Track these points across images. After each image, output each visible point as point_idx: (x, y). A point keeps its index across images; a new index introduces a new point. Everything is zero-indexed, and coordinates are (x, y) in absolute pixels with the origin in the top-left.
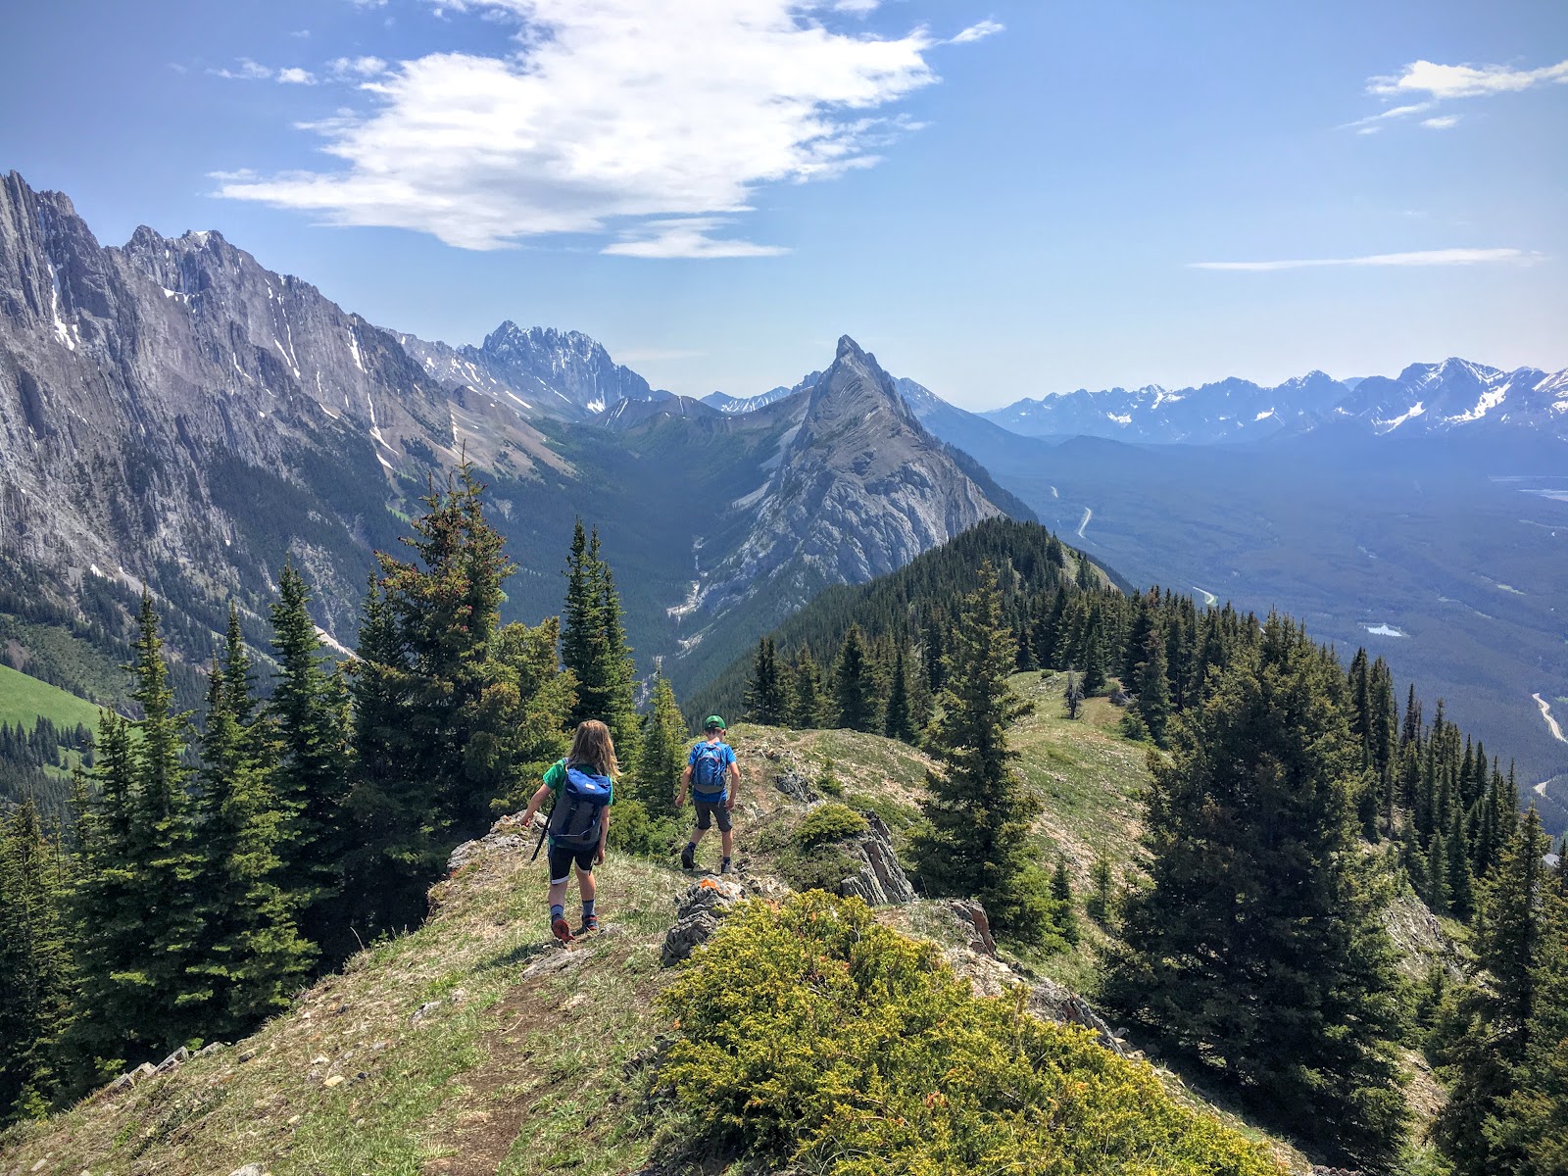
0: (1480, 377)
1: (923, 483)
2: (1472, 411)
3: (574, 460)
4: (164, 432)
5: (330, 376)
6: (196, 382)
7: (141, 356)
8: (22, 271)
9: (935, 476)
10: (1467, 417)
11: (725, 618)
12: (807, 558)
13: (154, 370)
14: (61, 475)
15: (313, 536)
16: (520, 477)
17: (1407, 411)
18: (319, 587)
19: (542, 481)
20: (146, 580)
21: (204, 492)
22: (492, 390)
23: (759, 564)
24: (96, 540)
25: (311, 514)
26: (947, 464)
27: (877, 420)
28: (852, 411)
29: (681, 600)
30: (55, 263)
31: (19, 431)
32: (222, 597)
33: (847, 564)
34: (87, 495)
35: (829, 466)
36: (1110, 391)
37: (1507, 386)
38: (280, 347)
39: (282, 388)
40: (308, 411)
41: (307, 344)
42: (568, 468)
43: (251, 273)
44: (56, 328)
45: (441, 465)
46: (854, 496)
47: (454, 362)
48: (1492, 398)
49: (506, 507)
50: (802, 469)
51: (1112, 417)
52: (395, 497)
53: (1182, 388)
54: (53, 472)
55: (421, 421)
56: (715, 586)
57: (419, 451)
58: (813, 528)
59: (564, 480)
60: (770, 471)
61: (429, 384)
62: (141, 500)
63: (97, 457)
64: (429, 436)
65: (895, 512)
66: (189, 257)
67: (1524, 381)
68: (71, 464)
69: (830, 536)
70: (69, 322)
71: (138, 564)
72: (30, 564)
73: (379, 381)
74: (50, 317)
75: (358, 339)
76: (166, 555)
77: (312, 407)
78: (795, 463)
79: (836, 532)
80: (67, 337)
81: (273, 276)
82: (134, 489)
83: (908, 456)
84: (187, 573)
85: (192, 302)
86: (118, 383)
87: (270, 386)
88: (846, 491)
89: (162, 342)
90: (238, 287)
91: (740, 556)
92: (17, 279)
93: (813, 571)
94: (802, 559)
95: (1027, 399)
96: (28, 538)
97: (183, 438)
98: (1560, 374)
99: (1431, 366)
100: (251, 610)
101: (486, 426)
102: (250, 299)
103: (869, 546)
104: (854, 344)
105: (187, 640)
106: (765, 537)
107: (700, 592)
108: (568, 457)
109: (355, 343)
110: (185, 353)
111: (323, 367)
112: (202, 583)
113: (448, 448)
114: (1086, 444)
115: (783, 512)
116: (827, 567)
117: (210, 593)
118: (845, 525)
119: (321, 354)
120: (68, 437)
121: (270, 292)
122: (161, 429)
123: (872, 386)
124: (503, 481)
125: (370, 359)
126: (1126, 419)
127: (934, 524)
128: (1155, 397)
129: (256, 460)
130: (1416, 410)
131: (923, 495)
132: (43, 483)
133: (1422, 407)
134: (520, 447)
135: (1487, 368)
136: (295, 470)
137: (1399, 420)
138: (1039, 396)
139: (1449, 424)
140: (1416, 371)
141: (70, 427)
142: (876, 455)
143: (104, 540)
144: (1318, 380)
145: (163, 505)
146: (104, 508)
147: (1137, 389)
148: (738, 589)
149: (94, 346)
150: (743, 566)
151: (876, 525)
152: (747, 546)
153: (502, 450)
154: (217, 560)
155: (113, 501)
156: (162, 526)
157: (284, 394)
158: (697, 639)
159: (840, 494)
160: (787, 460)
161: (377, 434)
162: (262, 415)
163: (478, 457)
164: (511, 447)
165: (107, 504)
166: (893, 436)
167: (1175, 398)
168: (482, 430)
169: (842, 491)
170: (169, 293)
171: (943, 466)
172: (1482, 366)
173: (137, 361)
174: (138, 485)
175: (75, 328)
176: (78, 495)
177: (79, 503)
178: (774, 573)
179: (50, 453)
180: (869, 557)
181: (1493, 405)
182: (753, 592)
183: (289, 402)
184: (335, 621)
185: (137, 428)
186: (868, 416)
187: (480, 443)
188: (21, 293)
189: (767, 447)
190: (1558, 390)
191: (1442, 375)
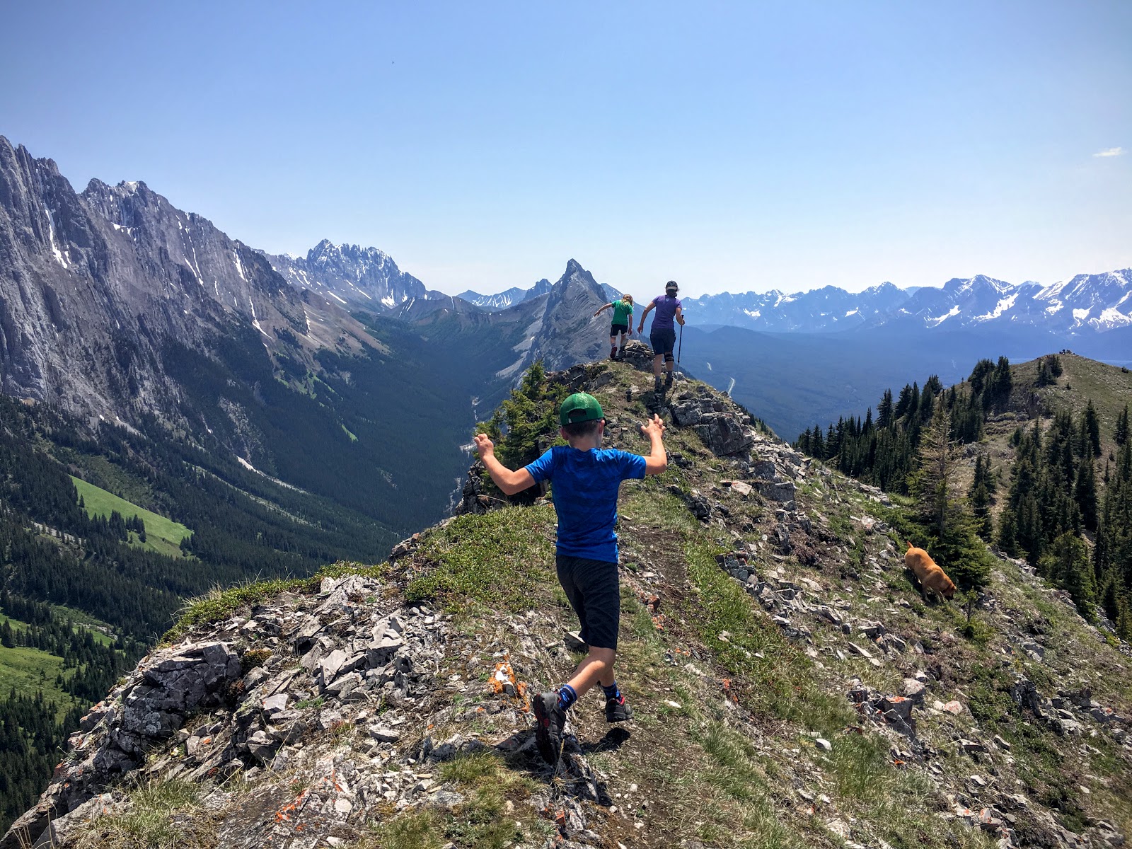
0: (997, 289)
2: (992, 313)
3: (387, 343)
4: (131, 325)
5: (223, 284)
6: (145, 290)
7: (110, 273)
8: (31, 215)
10: (989, 316)
13: (117, 282)
14: (75, 355)
15: (232, 396)
16: (354, 355)
17: (948, 312)
18: (239, 431)
19: (369, 359)
20: (134, 425)
21: (160, 366)
24: (101, 399)
25: (229, 381)
28: (582, 314)
29: (468, 439)
30: (50, 209)
31: (48, 326)
32: (183, 438)
34: (92, 369)
35: (570, 352)
36: (745, 293)
37: (1016, 295)
38: (189, 263)
39: (196, 293)
40: (214, 310)
41: (207, 262)
42: (384, 349)
43: (167, 211)
44: (54, 254)
45: (301, 346)
48: (1006, 304)
49: (347, 378)
51: (746, 312)
52: (277, 369)
53: (796, 292)
54: (70, 353)
55: (285, 315)
57: (286, 337)
59: (384, 357)
60: (521, 352)
61: (290, 290)
62: (127, 373)
63: (96, 343)
64: (292, 326)
66: (127, 201)
67: (1028, 291)
68: (80, 348)
70: (63, 250)
71: (129, 414)
72: (67, 415)
73: (256, 287)
74: (50, 246)
75: (241, 258)
76: (146, 409)
77: (216, 306)
80: (62, 260)
81: (182, 213)
82: (122, 365)
84: (161, 421)
85: (133, 233)
86: (100, 292)
87: (188, 293)
89: (120, 262)
90: (159, 221)
92: (28, 220)
96: (64, 397)
97: (143, 330)
98: (1051, 287)
99: (966, 280)
100: (201, 445)
101: (329, 319)
102: (167, 229)
105: (168, 465)
108: (384, 341)
109: (239, 261)
110: (135, 271)
111: (219, 278)
112: (170, 428)
113: (305, 335)
117: (175, 434)
119: (217, 269)
120: (77, 330)
121: (180, 224)
122: (129, 323)
123: (594, 298)
124: (343, 357)
125: (249, 272)
126: (756, 314)
128: (777, 298)
129: (190, 345)
130: (955, 311)
132: (65, 361)
133: (959, 309)
134: (352, 334)
135: (1003, 282)
136: (213, 351)
137: (943, 318)
139: (976, 322)
140: (954, 284)
141: (77, 323)
143: (106, 399)
144: (888, 289)
145: (141, 376)
146: (103, 377)
147: (764, 293)
149: (80, 266)
153: (341, 336)
154: (176, 412)
155: (109, 372)
156: (141, 390)
157: (197, 298)
161: (257, 325)
162: (186, 312)
163: (326, 341)
164: (347, 334)
165: (105, 375)
167: (791, 300)
168: (325, 322)
170: (117, 227)
172: (999, 281)
173: (108, 276)
174: (124, 363)
175: (66, 253)
176: (86, 370)
177: (87, 374)
179: (67, 341)
181: (1006, 308)
183: (201, 302)
184: (250, 453)
185: (115, 323)
187: (326, 331)
188: (31, 230)
189: (519, 335)
190: (1050, 299)
191: (972, 287)
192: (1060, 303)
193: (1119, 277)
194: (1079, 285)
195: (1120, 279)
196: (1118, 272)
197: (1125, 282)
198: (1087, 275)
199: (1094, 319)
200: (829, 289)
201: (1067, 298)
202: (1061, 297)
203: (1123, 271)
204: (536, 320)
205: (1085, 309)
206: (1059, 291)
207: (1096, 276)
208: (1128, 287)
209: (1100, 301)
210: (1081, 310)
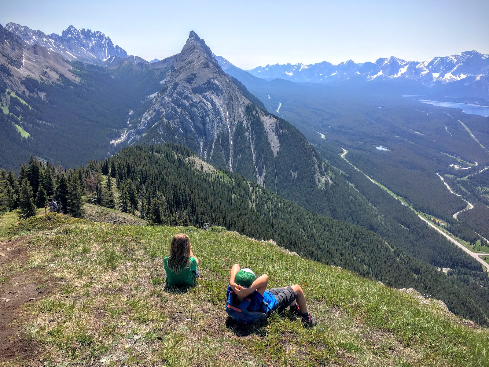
0: (400, 63)
1: (216, 88)
2: (397, 74)
9: (223, 86)
10: (395, 76)
12: (166, 120)
16: (52, 82)
17: (378, 74)
19: (63, 84)
22: (60, 51)
23: (148, 122)
26: (228, 81)
29: (118, 136)
33: (183, 124)
35: (178, 80)
36: (286, 64)
37: (408, 66)
42: (76, 80)
45: (13, 75)
46: (187, 93)
47: (44, 39)
48: (403, 70)
49: (43, 95)
51: (286, 73)
64: (9, 63)
65: (205, 101)
67: (413, 65)
69: (176, 111)
79: (179, 110)
83: (211, 76)
88: (183, 90)
93: (167, 127)
94: (163, 121)
95: (260, 67)
98: (423, 63)
99: (386, 59)
101: (39, 60)
103: (192, 116)
104: (196, 35)
106: (151, 110)
107: (126, 133)
113: (18, 68)
116: (173, 124)
118: (184, 107)
124: (43, 83)
126: (291, 73)
127: (222, 106)
128: (300, 67)
130: (380, 73)
131: (217, 94)
133: (382, 72)
134: (54, 70)
135: (402, 60)
137: (375, 76)
138: (264, 66)
139: (390, 78)
140: (381, 60)
142: (197, 75)
148: (139, 132)
150: (141, 123)
151: (196, 106)
153: (45, 71)
159: (180, 92)
163: (33, 73)
164: (49, 69)
166: (205, 67)
167: (307, 68)
168: (37, 62)
169: (181, 90)
171: (226, 81)
180: (193, 120)
181: (403, 73)
182: (144, 135)
190: (423, 68)
191: (389, 62)
192: (427, 70)
193: (453, 58)
194: (436, 62)
195: (453, 59)
196: (453, 56)
197: (456, 61)
198: (439, 57)
199: (442, 78)
201: (430, 67)
202: (428, 67)
203: (455, 56)
205: (438, 73)
206: (427, 64)
207: (444, 58)
208: (457, 63)
209: (444, 69)
210: (436, 73)
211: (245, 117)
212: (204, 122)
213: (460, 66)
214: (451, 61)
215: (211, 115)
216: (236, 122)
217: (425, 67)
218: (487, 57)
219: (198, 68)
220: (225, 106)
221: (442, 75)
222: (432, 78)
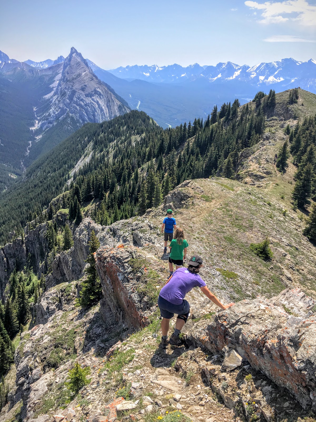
0: (235, 67)
1: (100, 95)
2: (232, 77)
9: (103, 92)
10: (231, 78)
11: (48, 131)
12: (71, 114)
17: (217, 76)
23: (56, 115)
26: (106, 89)
27: (86, 75)
28: (78, 71)
29: (33, 125)
33: (81, 117)
35: (74, 88)
36: (144, 66)
37: (241, 70)
46: (82, 97)
48: (237, 73)
50: (66, 88)
51: (144, 73)
53: (163, 66)
56: (43, 122)
58: (71, 106)
60: (53, 87)
65: (93, 102)
67: (245, 68)
69: (76, 108)
78: (63, 86)
79: (78, 107)
83: (96, 86)
88: (80, 96)
91: (50, 113)
93: (72, 118)
94: (69, 115)
95: (121, 67)
98: (253, 67)
99: (224, 63)
103: (87, 111)
104: (75, 50)
106: (57, 108)
107: (38, 123)
114: (138, 82)
115: (62, 101)
116: (76, 117)
118: (80, 105)
123: (83, 65)
126: (148, 74)
127: (104, 106)
128: (156, 68)
130: (220, 76)
131: (100, 98)
135: (237, 65)
137: (215, 78)
138: (124, 66)
139: (227, 80)
140: (220, 65)
142: (87, 86)
144: (197, 66)
147: (151, 66)
148: (50, 122)
150: (51, 116)
151: (88, 106)
152: (51, 110)
158: (40, 137)
159: (78, 96)
160: (59, 85)
166: (91, 80)
167: (161, 69)
172: (235, 64)
178: (60, 118)
180: (87, 115)
181: (237, 75)
182: (55, 124)
186: (83, 74)
189: (52, 80)
190: (252, 72)
191: (226, 66)
192: (255, 73)
193: (275, 64)
194: (262, 67)
195: (275, 65)
196: (275, 62)
197: (277, 66)
198: (265, 63)
199: (266, 80)
200: (175, 65)
201: (258, 72)
202: (256, 71)
203: (277, 62)
204: (59, 74)
206: (255, 69)
207: (268, 64)
208: (278, 68)
209: (268, 73)
210: (262, 77)
211: (118, 112)
212: (94, 116)
213: (280, 71)
214: (274, 66)
215: (98, 111)
216: (113, 116)
217: (254, 71)
218: (301, 63)
219: (87, 82)
220: (106, 106)
221: (267, 78)
222: (258, 80)
